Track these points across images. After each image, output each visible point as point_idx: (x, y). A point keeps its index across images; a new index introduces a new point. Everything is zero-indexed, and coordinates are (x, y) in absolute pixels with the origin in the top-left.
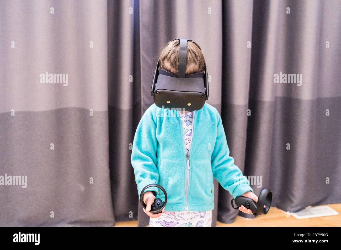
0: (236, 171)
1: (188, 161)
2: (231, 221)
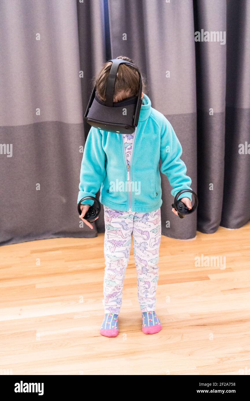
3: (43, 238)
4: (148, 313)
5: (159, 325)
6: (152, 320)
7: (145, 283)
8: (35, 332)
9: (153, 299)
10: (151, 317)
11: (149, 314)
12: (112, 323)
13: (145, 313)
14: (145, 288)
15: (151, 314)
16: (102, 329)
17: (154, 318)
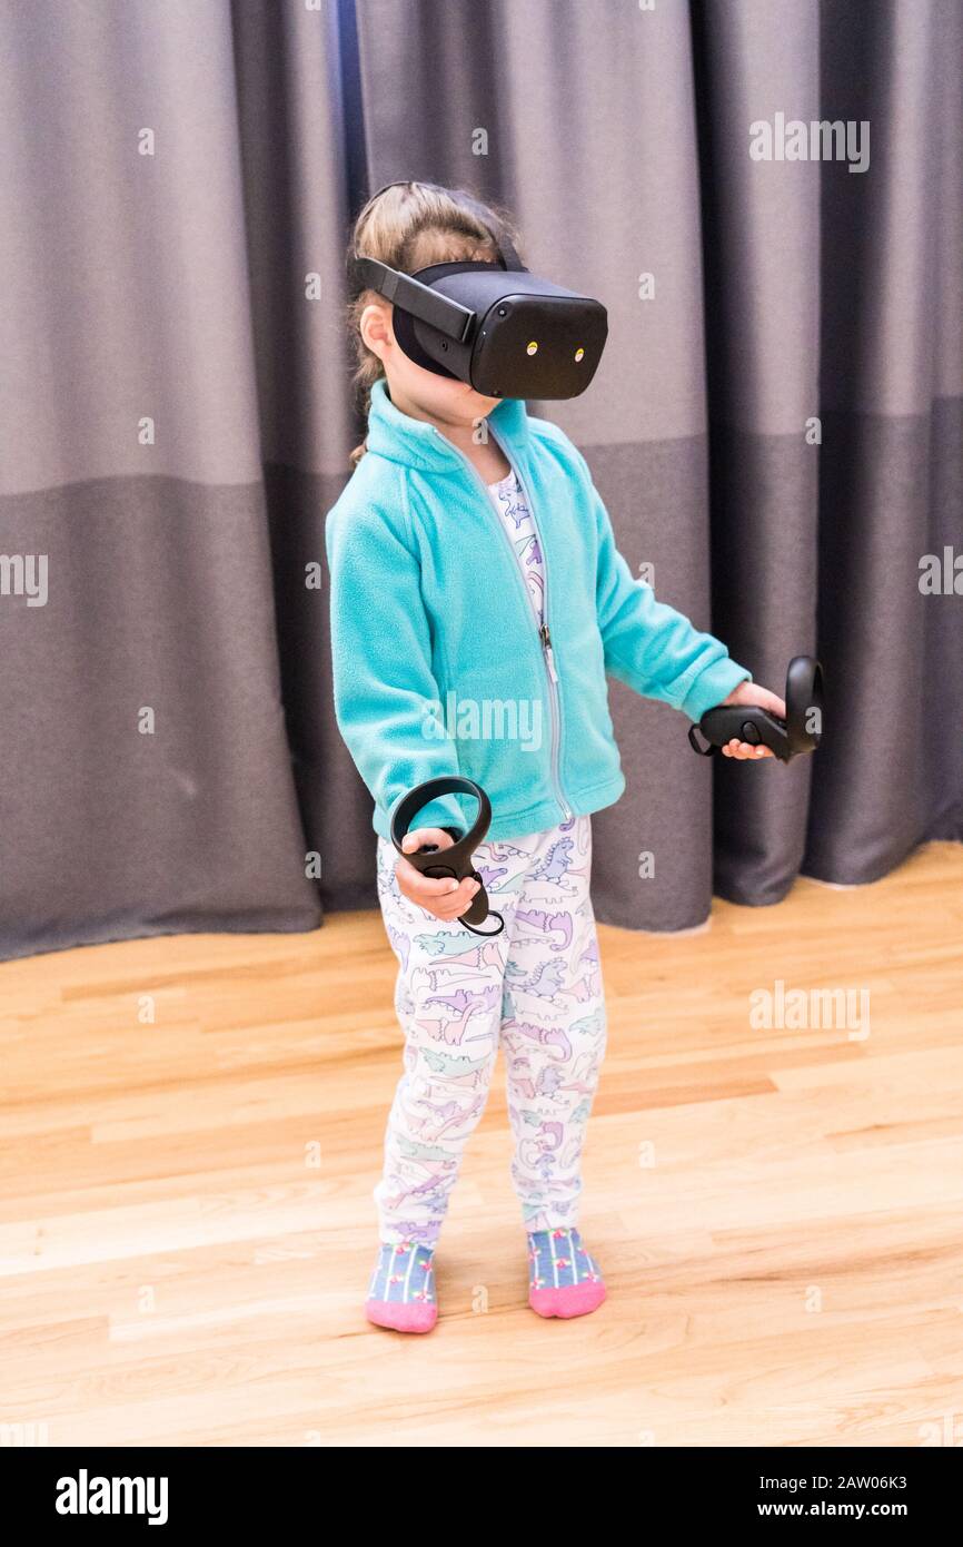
0: (673, 625)
1: (550, 651)
2: (773, 895)
3: (109, 937)
4: (551, 1234)
5: (595, 1281)
6: (567, 1263)
7: (545, 1127)
8: (105, 1322)
9: (574, 1182)
10: (563, 1252)
11: (558, 1237)
12: (411, 1278)
13: (539, 1236)
14: (542, 1145)
15: (565, 1239)
16: (371, 1299)
17: (576, 1256)
